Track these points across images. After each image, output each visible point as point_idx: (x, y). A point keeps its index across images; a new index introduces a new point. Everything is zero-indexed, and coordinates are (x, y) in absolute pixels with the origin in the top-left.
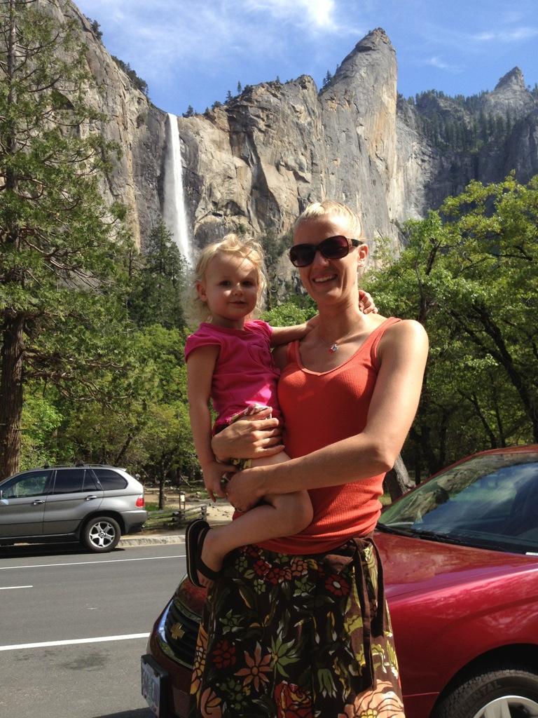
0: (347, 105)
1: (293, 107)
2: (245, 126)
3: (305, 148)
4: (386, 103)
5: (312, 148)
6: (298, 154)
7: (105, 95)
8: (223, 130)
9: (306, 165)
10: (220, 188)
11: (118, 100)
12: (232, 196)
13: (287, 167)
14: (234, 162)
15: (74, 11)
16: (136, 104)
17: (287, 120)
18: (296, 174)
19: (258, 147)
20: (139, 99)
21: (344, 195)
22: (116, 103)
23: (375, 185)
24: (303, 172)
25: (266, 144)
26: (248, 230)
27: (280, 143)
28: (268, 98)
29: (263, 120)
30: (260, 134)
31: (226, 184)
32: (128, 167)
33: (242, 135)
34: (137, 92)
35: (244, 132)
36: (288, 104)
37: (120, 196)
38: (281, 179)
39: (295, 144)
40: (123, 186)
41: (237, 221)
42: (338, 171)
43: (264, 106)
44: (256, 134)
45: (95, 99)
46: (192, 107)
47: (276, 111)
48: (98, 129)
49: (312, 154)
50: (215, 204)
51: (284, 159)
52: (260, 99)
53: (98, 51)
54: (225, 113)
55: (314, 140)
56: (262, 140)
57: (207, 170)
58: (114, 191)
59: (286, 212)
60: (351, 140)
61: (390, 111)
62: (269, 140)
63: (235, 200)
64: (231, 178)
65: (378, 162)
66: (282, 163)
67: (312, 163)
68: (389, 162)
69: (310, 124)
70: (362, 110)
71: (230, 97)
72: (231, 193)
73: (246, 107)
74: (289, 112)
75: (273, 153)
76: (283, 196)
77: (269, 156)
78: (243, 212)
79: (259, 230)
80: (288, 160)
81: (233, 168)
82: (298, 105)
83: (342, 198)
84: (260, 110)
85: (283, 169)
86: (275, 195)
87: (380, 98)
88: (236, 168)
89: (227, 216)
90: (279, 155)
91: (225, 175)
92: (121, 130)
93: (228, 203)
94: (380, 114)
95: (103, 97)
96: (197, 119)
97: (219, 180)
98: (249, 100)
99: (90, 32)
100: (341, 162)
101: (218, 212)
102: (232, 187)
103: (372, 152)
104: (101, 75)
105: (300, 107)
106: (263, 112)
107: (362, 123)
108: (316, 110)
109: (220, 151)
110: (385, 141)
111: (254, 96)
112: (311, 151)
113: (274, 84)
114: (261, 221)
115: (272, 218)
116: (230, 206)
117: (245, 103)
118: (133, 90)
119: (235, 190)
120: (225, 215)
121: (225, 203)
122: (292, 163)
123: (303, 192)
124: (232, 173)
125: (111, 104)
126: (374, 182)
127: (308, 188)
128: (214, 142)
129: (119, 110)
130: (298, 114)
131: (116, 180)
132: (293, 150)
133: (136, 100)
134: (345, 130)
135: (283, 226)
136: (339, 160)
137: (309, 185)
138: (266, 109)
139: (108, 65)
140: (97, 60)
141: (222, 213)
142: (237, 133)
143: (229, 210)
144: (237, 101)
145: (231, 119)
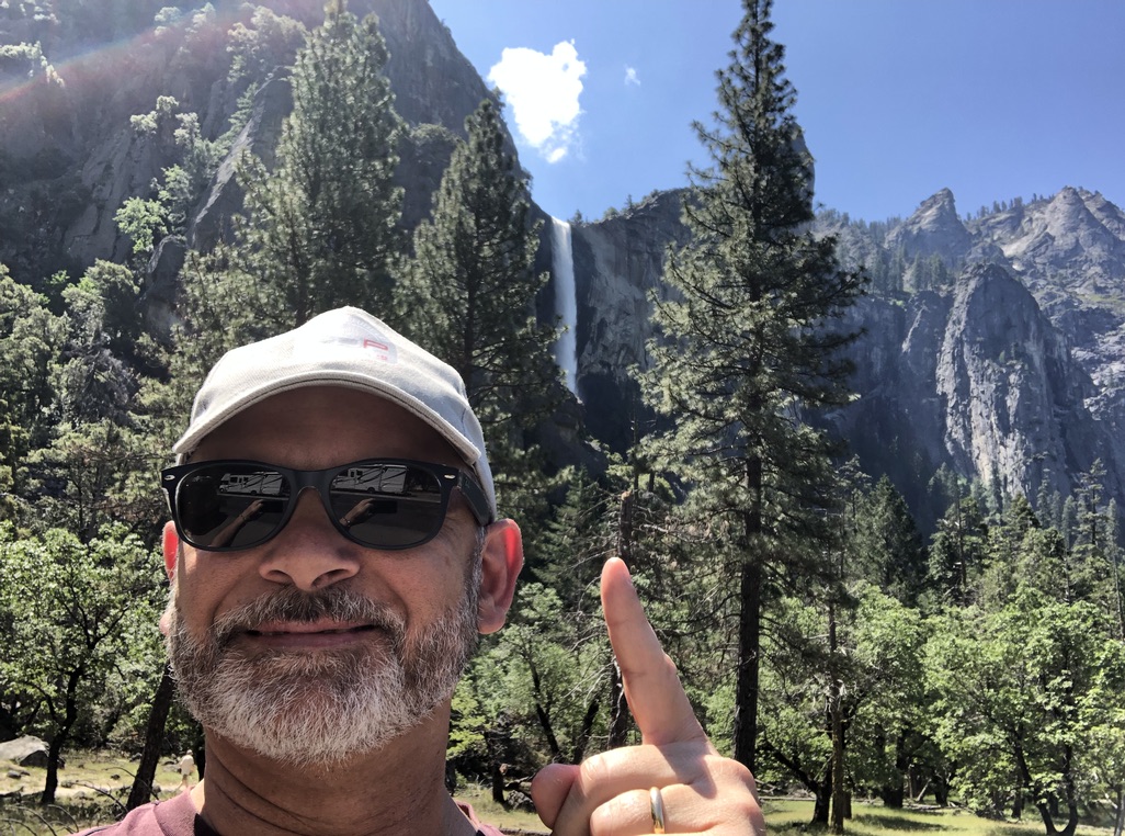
2: (651, 244)
8: (620, 247)
10: (613, 327)
12: (628, 339)
14: (632, 293)
31: (621, 323)
33: (646, 256)
35: (647, 252)
46: (581, 212)
50: (605, 348)
52: (673, 210)
54: (624, 225)
57: (598, 300)
63: (632, 345)
64: (628, 314)
71: (630, 204)
72: (627, 335)
73: (654, 219)
81: (631, 300)
84: (673, 225)
88: (635, 300)
89: (618, 367)
91: (620, 310)
93: (621, 349)
97: (613, 316)
101: (607, 360)
102: (628, 327)
109: (616, 276)
116: (623, 353)
119: (633, 331)
120: (616, 365)
121: (617, 349)
124: (631, 307)
128: (608, 262)
141: (612, 362)
142: (639, 253)
143: (620, 358)
144: (642, 210)
145: (632, 235)
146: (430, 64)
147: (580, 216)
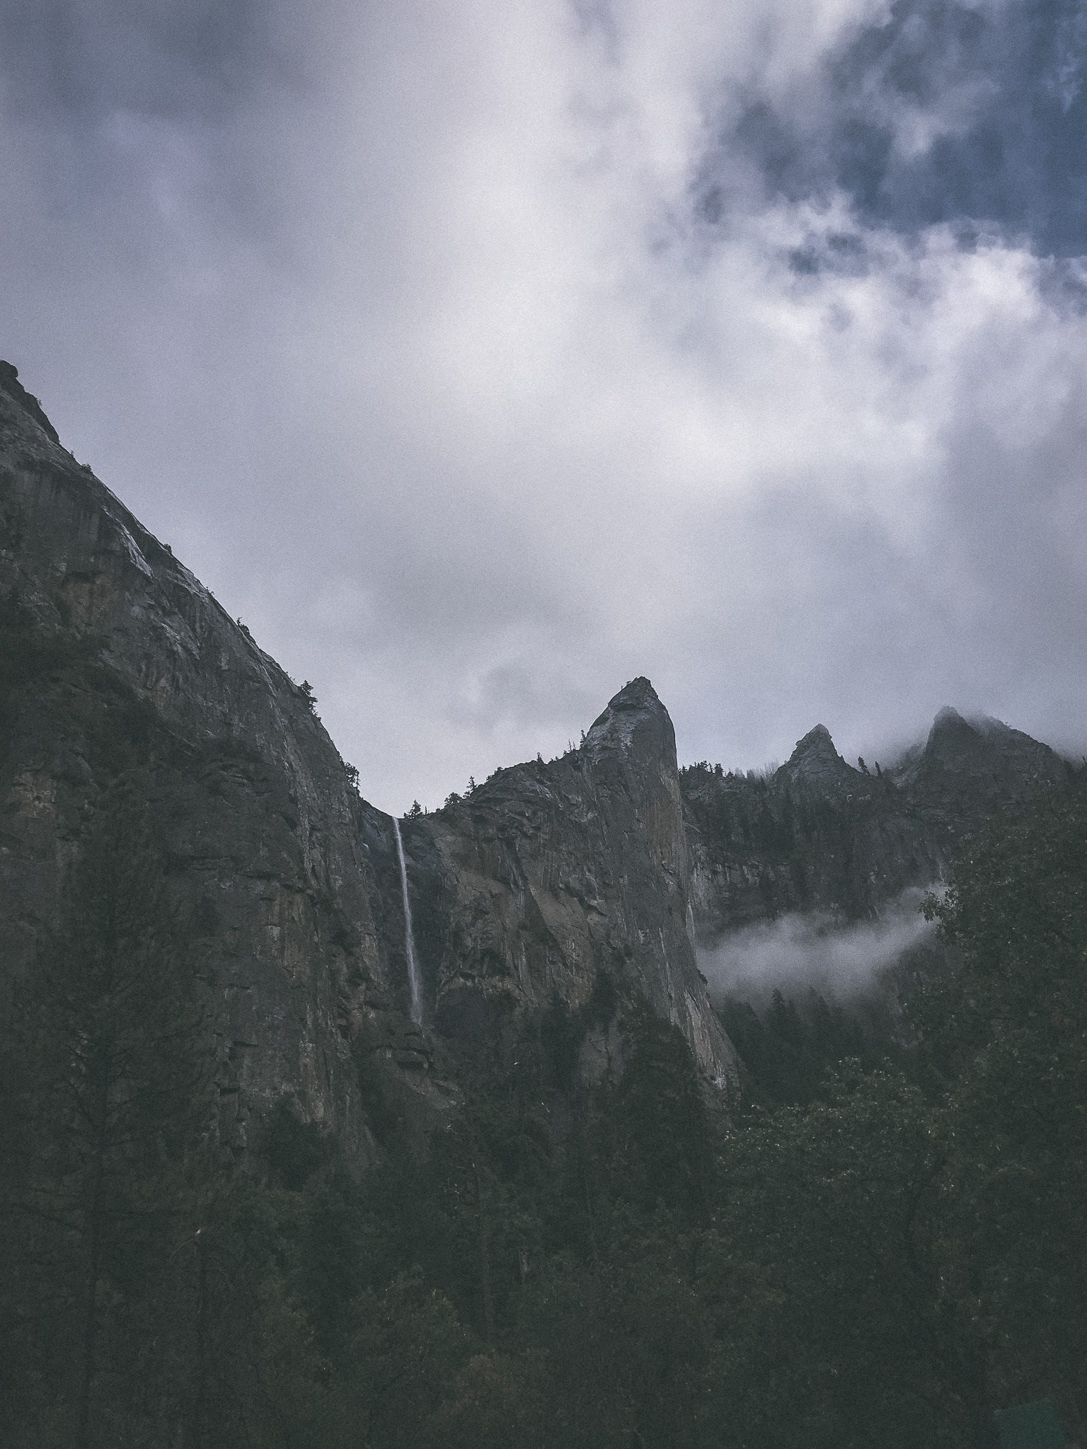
1: (568, 799)
2: (502, 829)
3: (592, 860)
6: (583, 870)
9: (596, 886)
10: (471, 930)
12: (490, 942)
13: (569, 890)
14: (489, 887)
18: (581, 901)
19: (524, 861)
24: (594, 898)
25: (534, 856)
26: (518, 1001)
27: (555, 854)
28: (532, 786)
29: (530, 820)
30: (524, 840)
31: (479, 924)
33: (498, 843)
35: (499, 838)
36: (560, 794)
38: (563, 910)
39: (578, 855)
41: (499, 985)
42: (626, 894)
43: (529, 798)
44: (520, 839)
45: (314, 799)
46: (418, 802)
47: (547, 804)
49: (601, 869)
50: (465, 957)
51: (564, 878)
52: (521, 788)
54: (468, 811)
55: (602, 848)
56: (529, 850)
57: (450, 902)
59: (577, 966)
61: (674, 797)
62: (538, 850)
63: (495, 949)
65: (668, 878)
66: (560, 885)
67: (604, 883)
68: (682, 877)
69: (591, 823)
70: (637, 797)
71: (472, 786)
72: (489, 939)
73: (502, 801)
75: (546, 870)
76: (570, 940)
77: (540, 875)
78: (508, 968)
79: (535, 999)
80: (570, 880)
81: (488, 896)
83: (639, 938)
84: (524, 805)
85: (564, 896)
86: (558, 938)
87: (658, 779)
88: (492, 896)
89: (483, 977)
90: (555, 873)
91: (476, 909)
93: (484, 956)
94: (662, 803)
96: (431, 822)
97: (469, 918)
98: (504, 789)
99: (298, 697)
101: (469, 971)
102: (488, 928)
103: (657, 862)
106: (527, 807)
109: (466, 870)
110: (674, 845)
113: (536, 765)
114: (536, 982)
115: (554, 977)
116: (487, 960)
117: (497, 795)
120: (480, 975)
121: (479, 956)
122: (575, 885)
123: (597, 930)
124: (488, 904)
127: (604, 923)
128: (456, 856)
130: (573, 808)
132: (575, 863)
135: (573, 991)
141: (475, 973)
142: (489, 840)
143: (485, 967)
144: (486, 792)
145: (479, 820)
146: (225, 667)
147: (417, 807)
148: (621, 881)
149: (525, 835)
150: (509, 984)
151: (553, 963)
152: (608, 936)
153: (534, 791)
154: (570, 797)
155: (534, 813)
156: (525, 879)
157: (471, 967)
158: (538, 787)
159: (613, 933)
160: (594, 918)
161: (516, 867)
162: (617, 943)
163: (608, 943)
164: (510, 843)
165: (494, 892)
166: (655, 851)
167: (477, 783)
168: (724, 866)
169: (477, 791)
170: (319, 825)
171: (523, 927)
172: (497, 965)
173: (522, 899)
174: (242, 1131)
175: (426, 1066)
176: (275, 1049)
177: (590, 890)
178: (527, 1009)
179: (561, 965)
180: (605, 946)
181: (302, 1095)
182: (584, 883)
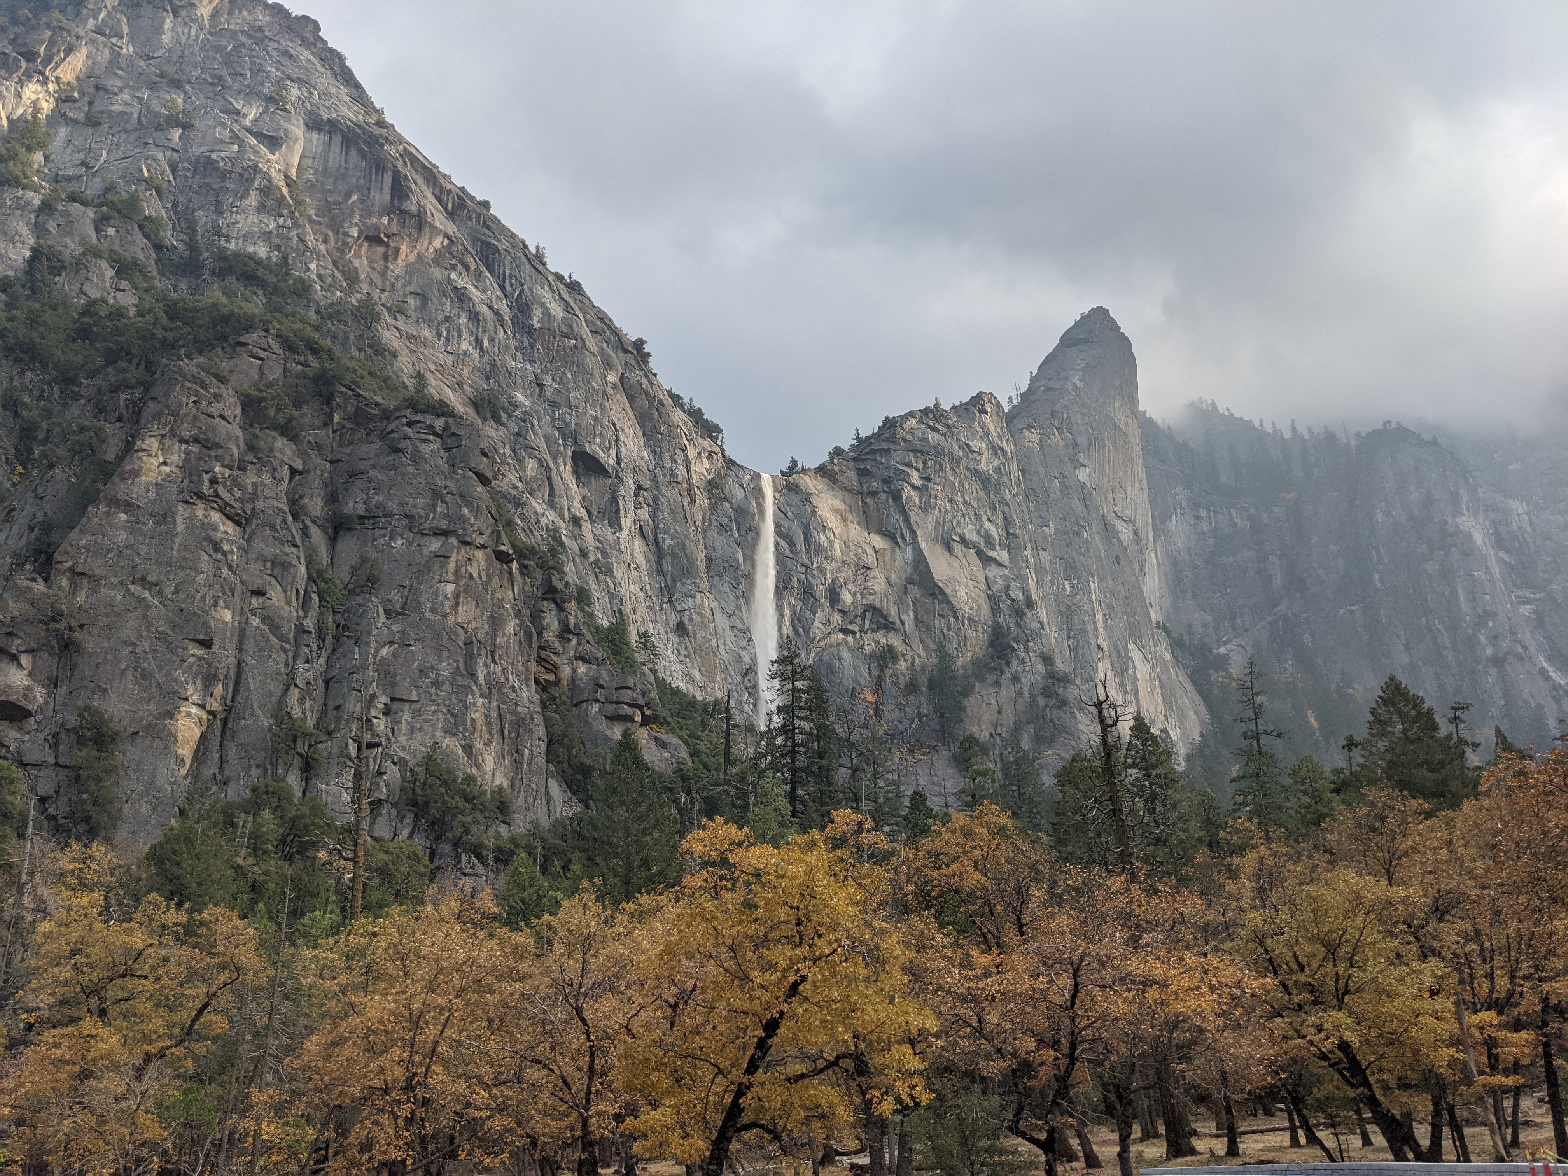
0: (1057, 435)
1: (967, 445)
2: (888, 482)
3: (994, 508)
4: (1123, 426)
5: (1006, 508)
6: (981, 520)
7: (658, 450)
8: (850, 491)
9: (997, 537)
10: (851, 586)
11: (680, 458)
12: (872, 597)
13: (964, 543)
14: (873, 543)
15: (605, 324)
16: (705, 461)
17: (958, 467)
18: (980, 553)
19: (912, 514)
20: (710, 452)
21: (1066, 583)
22: (676, 462)
23: (1119, 563)
24: (994, 549)
25: (925, 508)
26: (903, 655)
27: (948, 505)
28: (923, 433)
29: (918, 470)
30: (913, 493)
31: (861, 580)
32: (698, 563)
33: (883, 496)
34: (706, 443)
35: (885, 492)
36: (958, 440)
37: (687, 613)
38: (956, 564)
39: (975, 504)
40: (691, 596)
41: (883, 641)
42: (1052, 544)
43: (918, 447)
44: (907, 491)
45: (642, 459)
46: (797, 459)
47: (939, 452)
48: (648, 505)
49: (1005, 518)
50: (843, 612)
51: (958, 530)
52: (909, 437)
53: (645, 381)
54: (851, 464)
55: (1008, 496)
56: (917, 501)
57: (826, 558)
58: (677, 604)
59: (970, 619)
60: (1070, 491)
61: (1131, 438)
62: (930, 502)
63: (878, 605)
64: (868, 569)
65: (1120, 526)
66: (954, 538)
67: (1008, 533)
68: (1139, 524)
69: (997, 470)
70: (1082, 440)
71: (858, 437)
72: (870, 594)
73: (887, 451)
74: (961, 454)
75: (937, 522)
76: (962, 593)
77: (931, 528)
78: (893, 623)
79: (922, 654)
80: (966, 531)
81: (870, 551)
82: (975, 442)
83: (1064, 589)
84: (912, 455)
85: (958, 548)
86: (948, 591)
87: (1112, 419)
88: (875, 551)
89: (866, 633)
90: (948, 525)
91: (857, 565)
92: (686, 503)
93: (865, 612)
94: (1114, 445)
95: (653, 452)
96: (806, 478)
97: (847, 573)
98: (892, 440)
99: (632, 353)
100: (1056, 529)
101: (849, 627)
102: (870, 584)
103: (1105, 509)
104: (651, 420)
105: (977, 444)
106: (916, 457)
107: (1086, 462)
108: (1006, 447)
109: (846, 525)
110: (1129, 490)
111: (901, 433)
112: (1004, 513)
113: (932, 411)
114: (924, 636)
115: (945, 631)
116: (868, 615)
117: (885, 446)
118: (700, 440)
119: (877, 588)
120: (862, 631)
121: (860, 611)
122: (972, 535)
123: (996, 582)
124: (870, 560)
125: (668, 464)
126: (1118, 560)
127: (1004, 575)
128: (835, 510)
129: (681, 472)
130: (975, 455)
131: (679, 585)
132: (972, 514)
133: (704, 455)
134: (1057, 475)
135: (965, 645)
136: (1052, 526)
137: (1007, 572)
138: (922, 452)
139: (661, 402)
140: (643, 396)
141: (856, 629)
142: (873, 494)
143: (867, 623)
144: (871, 443)
145: (863, 473)
146: (537, 326)
147: (794, 463)
148: (1046, 530)
149: (913, 487)
150: (894, 640)
151: (942, 616)
152: (1008, 588)
153: (926, 440)
154: (971, 444)
155: (925, 463)
156: (913, 532)
157: (851, 623)
158: (931, 436)
159: (1013, 584)
160: (993, 571)
161: (904, 521)
162: (1018, 595)
163: (1007, 595)
164: (896, 496)
165: (877, 547)
166: (1106, 498)
167: (863, 434)
168: (1209, 511)
169: (863, 443)
170: (646, 484)
171: (911, 581)
172: (881, 620)
173: (909, 554)
174: (382, 784)
175: (638, 719)
176: (438, 705)
177: (989, 540)
178: (913, 664)
179: (952, 619)
180: (1004, 598)
181: (468, 749)
182: (983, 534)
